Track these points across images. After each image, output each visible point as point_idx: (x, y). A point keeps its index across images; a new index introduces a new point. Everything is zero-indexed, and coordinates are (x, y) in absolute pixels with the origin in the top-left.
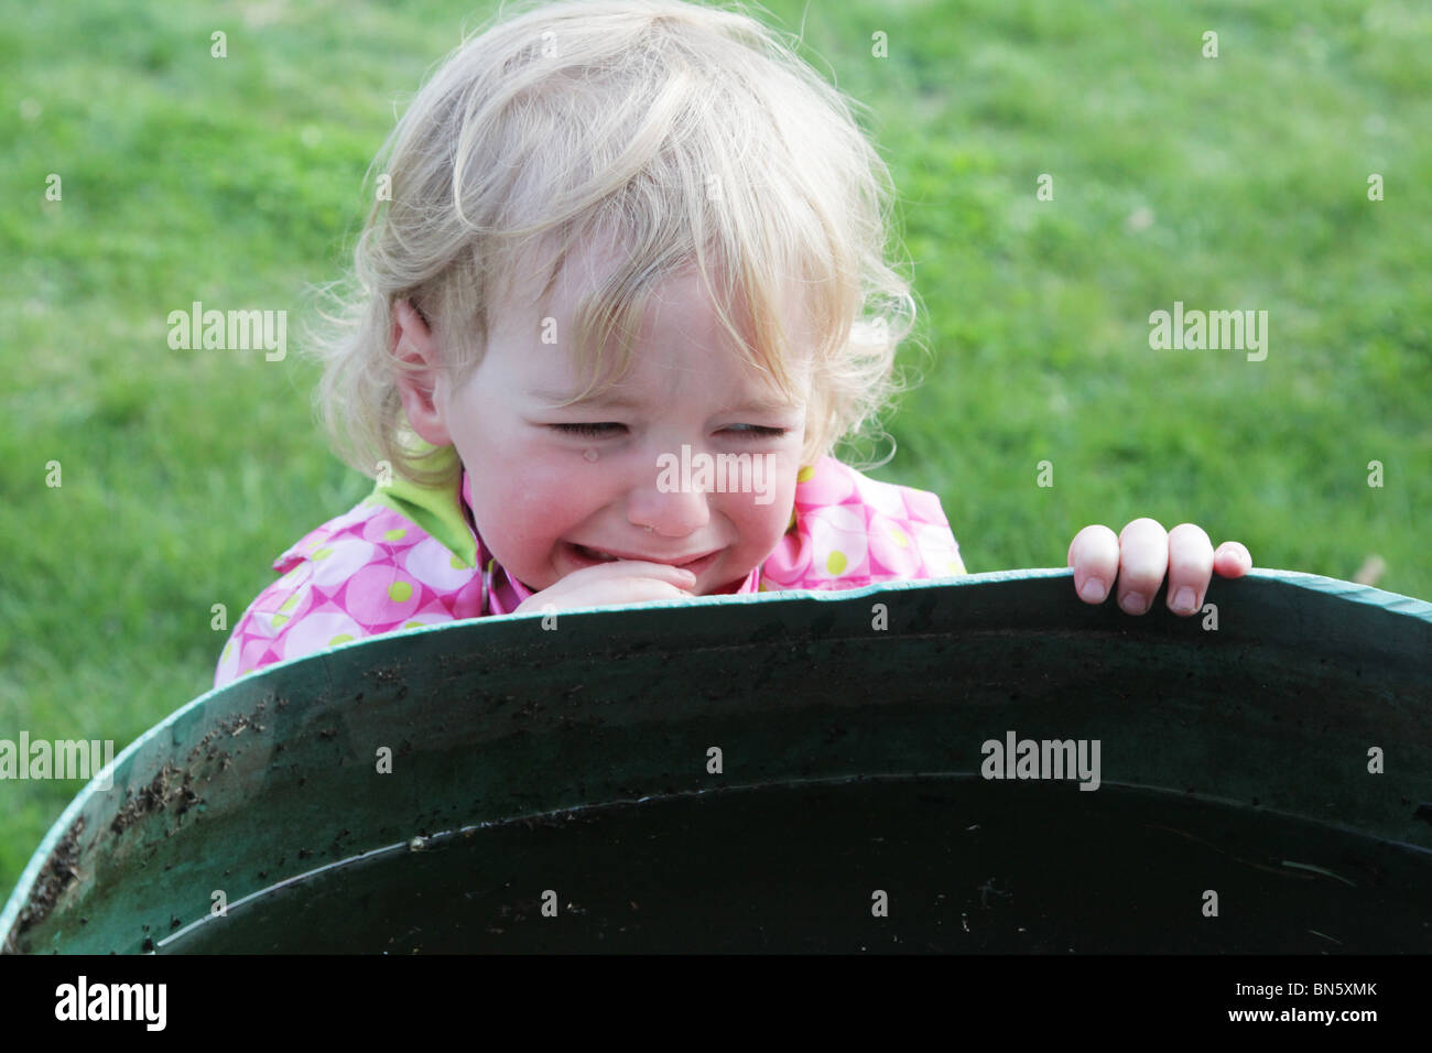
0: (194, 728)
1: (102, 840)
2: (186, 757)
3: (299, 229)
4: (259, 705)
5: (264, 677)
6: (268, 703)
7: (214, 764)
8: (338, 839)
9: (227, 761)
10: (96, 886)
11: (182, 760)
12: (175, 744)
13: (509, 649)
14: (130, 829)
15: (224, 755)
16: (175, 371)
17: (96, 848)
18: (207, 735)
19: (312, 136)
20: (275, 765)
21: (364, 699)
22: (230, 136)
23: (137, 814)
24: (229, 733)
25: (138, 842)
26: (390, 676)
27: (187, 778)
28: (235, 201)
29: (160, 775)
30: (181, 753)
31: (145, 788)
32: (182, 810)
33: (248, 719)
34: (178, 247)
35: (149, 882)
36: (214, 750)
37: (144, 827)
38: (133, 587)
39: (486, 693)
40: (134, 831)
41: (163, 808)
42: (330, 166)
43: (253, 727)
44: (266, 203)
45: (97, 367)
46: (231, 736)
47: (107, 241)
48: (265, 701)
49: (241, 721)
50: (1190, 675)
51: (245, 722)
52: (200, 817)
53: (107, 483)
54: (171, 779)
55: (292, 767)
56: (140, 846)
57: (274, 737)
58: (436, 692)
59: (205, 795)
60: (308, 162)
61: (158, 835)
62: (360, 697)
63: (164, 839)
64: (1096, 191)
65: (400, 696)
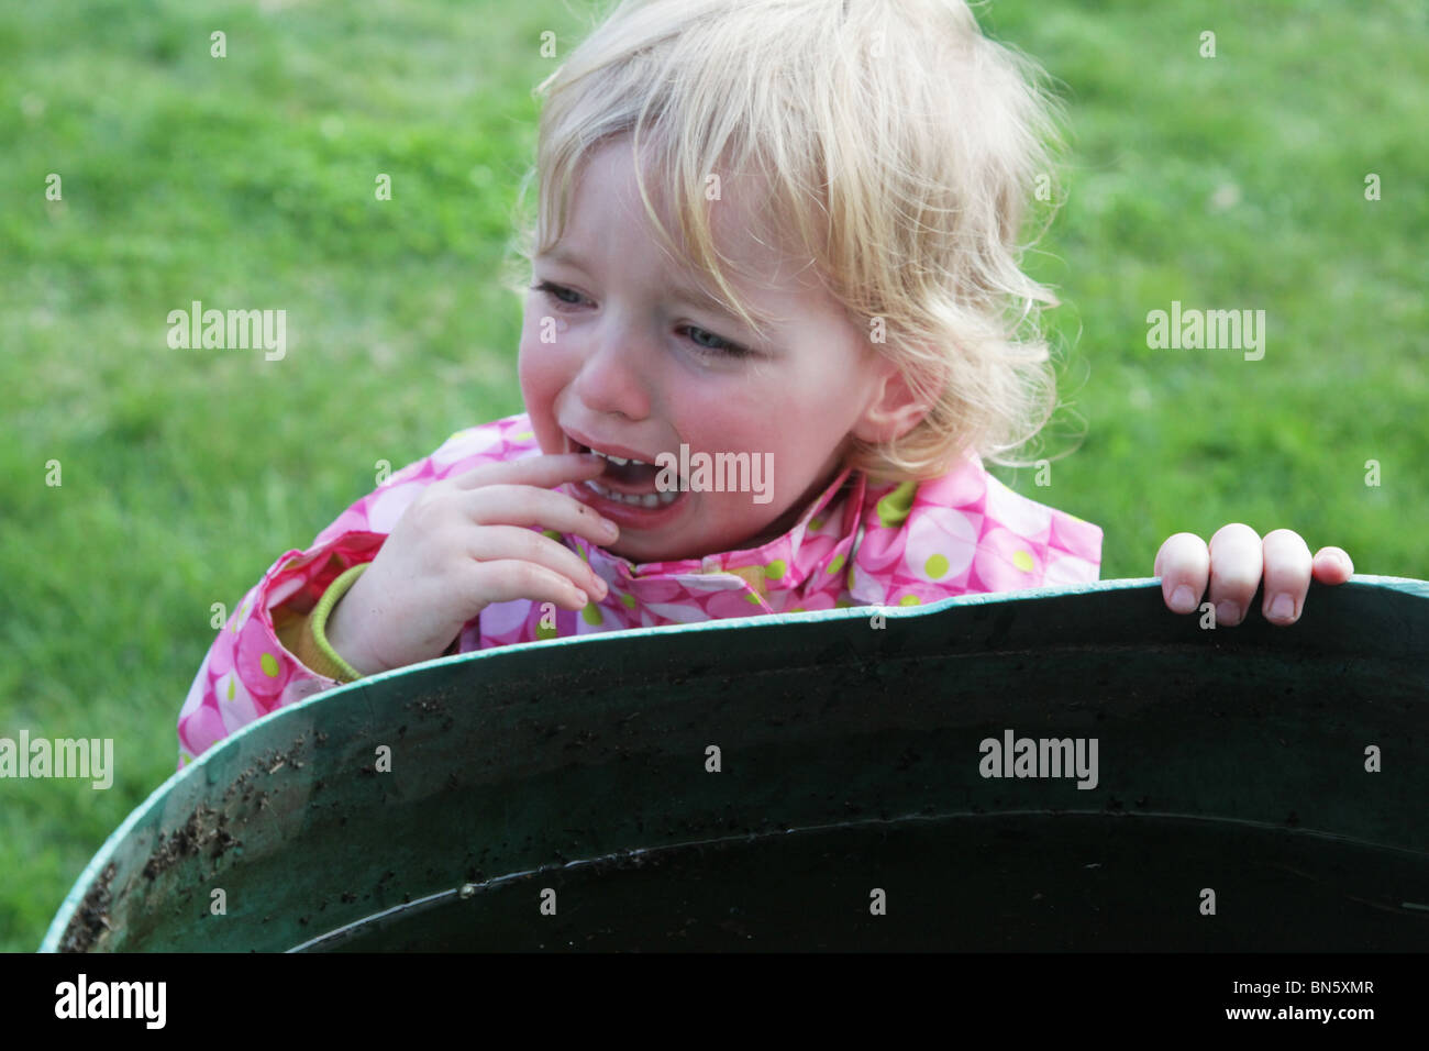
0: (228, 766)
1: (134, 887)
2: (221, 797)
3: (321, 228)
4: (297, 741)
5: (301, 711)
6: (306, 739)
7: (250, 804)
8: (382, 881)
9: (264, 801)
10: (129, 937)
11: (217, 800)
12: (210, 783)
13: (561, 676)
14: (164, 875)
15: (262, 795)
16: (192, 382)
17: (128, 896)
18: (243, 773)
19: (333, 127)
20: (314, 804)
21: (407, 733)
22: (245, 129)
23: (171, 859)
24: (266, 771)
25: (171, 888)
26: (434, 707)
27: (222, 820)
28: (253, 199)
29: (194, 817)
30: (216, 793)
31: (178, 831)
32: (217, 854)
33: (286, 756)
34: (192, 249)
35: (184, 930)
36: (251, 788)
37: (178, 873)
38: (152, 615)
39: (536, 723)
40: (168, 876)
41: (197, 852)
42: (352, 159)
43: (291, 764)
44: (284, 201)
45: (110, 379)
46: (268, 774)
47: (117, 244)
48: (303, 736)
49: (278, 758)
50: (1289, 691)
51: (282, 759)
52: (238, 860)
53: (123, 504)
54: (205, 821)
55: (333, 805)
56: (175, 893)
57: (313, 774)
58: (483, 722)
59: (242, 837)
60: (329, 155)
61: (191, 880)
62: (403, 730)
63: (198, 884)
64: (1176, 169)
65: (445, 728)
